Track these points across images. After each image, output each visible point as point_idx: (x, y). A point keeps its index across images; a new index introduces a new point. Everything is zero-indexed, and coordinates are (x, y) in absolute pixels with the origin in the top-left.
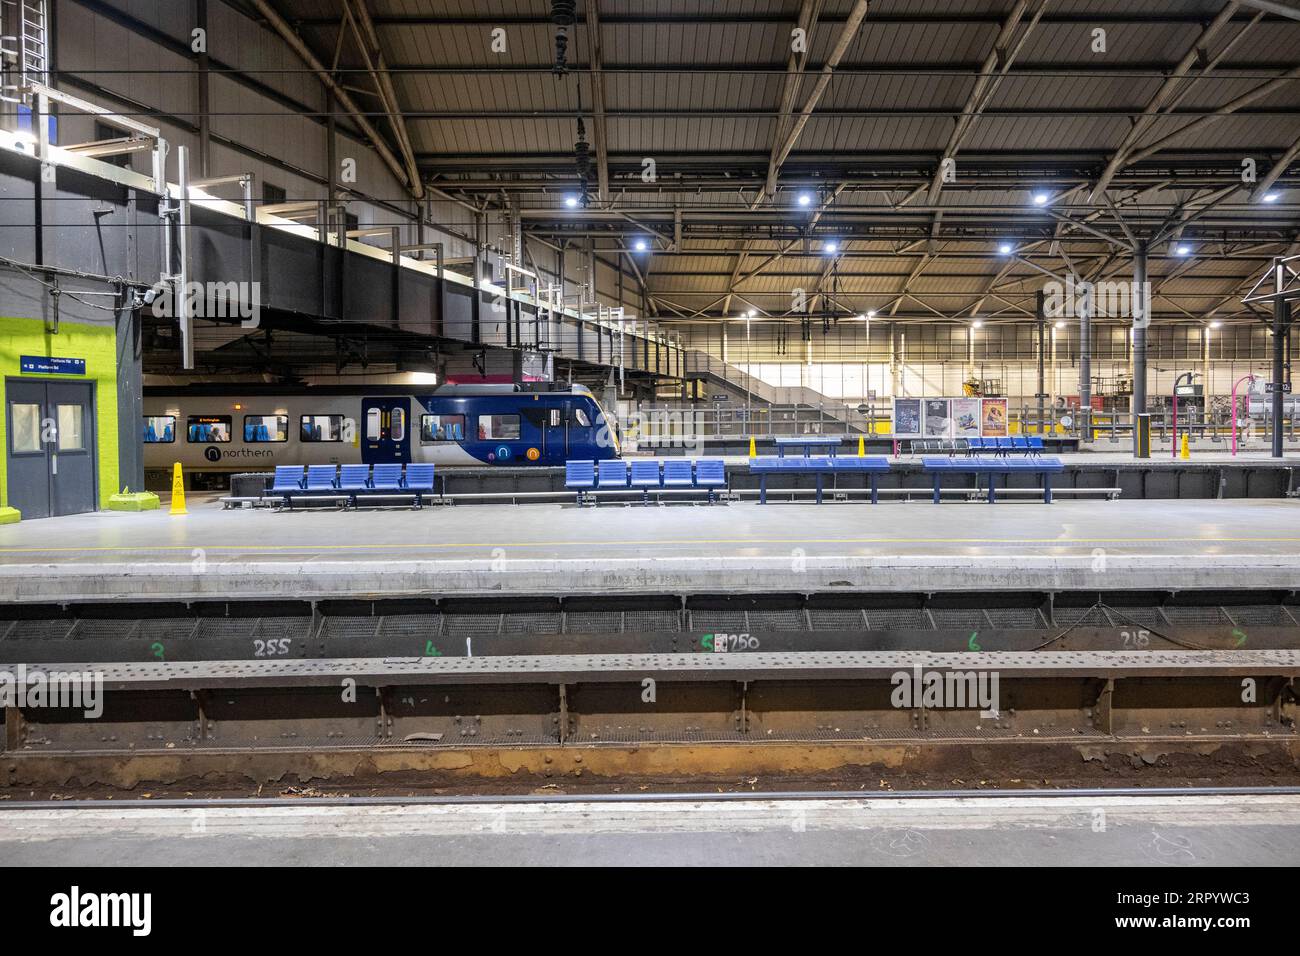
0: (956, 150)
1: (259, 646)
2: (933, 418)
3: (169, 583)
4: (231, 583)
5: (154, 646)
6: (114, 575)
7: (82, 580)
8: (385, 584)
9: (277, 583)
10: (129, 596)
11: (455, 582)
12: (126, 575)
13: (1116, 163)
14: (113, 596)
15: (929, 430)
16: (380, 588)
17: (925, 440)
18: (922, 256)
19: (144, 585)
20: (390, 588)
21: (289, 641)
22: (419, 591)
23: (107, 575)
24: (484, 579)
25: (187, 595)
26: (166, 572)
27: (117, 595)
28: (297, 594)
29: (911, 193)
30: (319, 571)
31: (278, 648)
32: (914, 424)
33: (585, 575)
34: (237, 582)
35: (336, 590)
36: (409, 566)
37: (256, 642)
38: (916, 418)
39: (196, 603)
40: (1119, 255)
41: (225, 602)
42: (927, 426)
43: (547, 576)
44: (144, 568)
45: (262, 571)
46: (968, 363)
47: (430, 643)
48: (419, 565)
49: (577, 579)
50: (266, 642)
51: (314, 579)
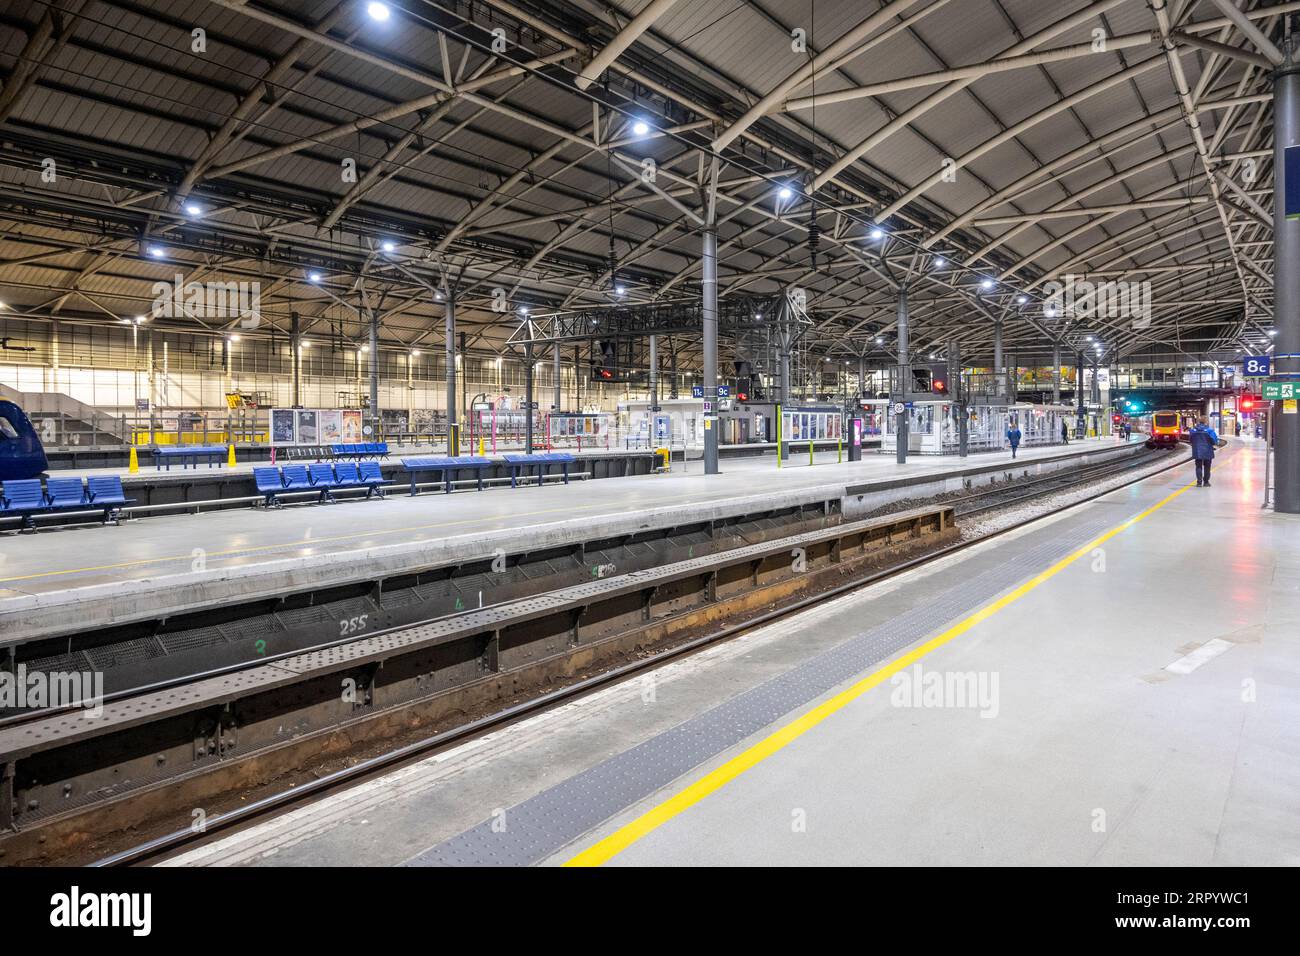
0: (358, 199)
1: (344, 626)
2: (304, 427)
3: (265, 581)
4: (317, 574)
5: (257, 644)
6: (212, 581)
7: (183, 589)
8: (428, 559)
9: (353, 568)
10: (230, 599)
11: (470, 551)
12: (223, 579)
13: (456, 232)
14: (215, 602)
15: (302, 438)
16: (425, 562)
17: (298, 447)
18: (196, 267)
19: (242, 586)
20: (432, 561)
21: (366, 617)
22: (449, 561)
23: (204, 583)
24: (486, 547)
25: (281, 590)
26: (260, 572)
27: (218, 600)
28: (369, 575)
29: (218, 209)
30: (381, 554)
31: (358, 625)
32: (289, 433)
33: (537, 536)
34: (322, 572)
35: (396, 568)
36: (439, 542)
37: (342, 623)
38: (290, 427)
39: (291, 596)
40: (389, 293)
41: (310, 593)
42: (300, 435)
43: (519, 540)
44: (239, 571)
45: (341, 560)
46: (226, 374)
47: (458, 600)
48: (446, 540)
49: (533, 539)
50: (349, 622)
51: (380, 561)
